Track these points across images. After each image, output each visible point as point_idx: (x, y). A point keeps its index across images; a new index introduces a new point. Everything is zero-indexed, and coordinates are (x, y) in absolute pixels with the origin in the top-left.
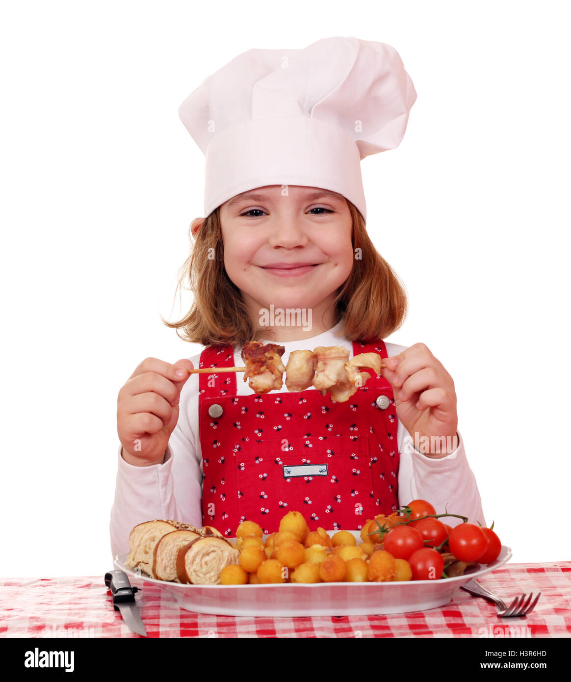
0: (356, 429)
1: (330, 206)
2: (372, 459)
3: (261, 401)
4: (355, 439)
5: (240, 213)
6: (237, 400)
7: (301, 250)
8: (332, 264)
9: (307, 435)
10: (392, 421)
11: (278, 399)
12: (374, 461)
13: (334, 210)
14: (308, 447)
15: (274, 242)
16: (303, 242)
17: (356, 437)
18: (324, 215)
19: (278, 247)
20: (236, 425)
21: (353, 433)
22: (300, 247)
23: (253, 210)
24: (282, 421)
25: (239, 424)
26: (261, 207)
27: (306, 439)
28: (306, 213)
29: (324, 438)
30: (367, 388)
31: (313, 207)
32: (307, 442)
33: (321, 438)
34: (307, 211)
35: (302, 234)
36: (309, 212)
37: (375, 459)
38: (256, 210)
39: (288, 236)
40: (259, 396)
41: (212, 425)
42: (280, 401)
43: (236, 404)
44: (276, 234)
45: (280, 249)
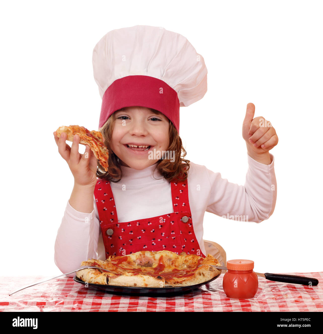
0: (174, 233)
1: (160, 117)
2: (183, 246)
3: (131, 226)
4: (174, 238)
5: (118, 117)
6: (119, 225)
8: (158, 147)
9: (153, 239)
10: (190, 226)
11: (138, 223)
12: (184, 247)
13: (162, 120)
14: (154, 245)
15: (131, 132)
16: (145, 134)
17: (175, 237)
18: (157, 122)
19: (133, 135)
21: (173, 235)
22: (143, 136)
23: (123, 117)
24: (141, 234)
25: (121, 237)
26: (128, 115)
27: (153, 241)
28: (148, 120)
29: (161, 240)
30: (178, 212)
31: (152, 117)
32: (153, 243)
33: (159, 240)
34: (148, 119)
35: (145, 130)
36: (150, 119)
37: (184, 246)
38: (125, 117)
39: (138, 131)
40: (129, 223)
41: (109, 237)
42: (139, 224)
43: (118, 227)
44: (133, 129)
45: (135, 136)
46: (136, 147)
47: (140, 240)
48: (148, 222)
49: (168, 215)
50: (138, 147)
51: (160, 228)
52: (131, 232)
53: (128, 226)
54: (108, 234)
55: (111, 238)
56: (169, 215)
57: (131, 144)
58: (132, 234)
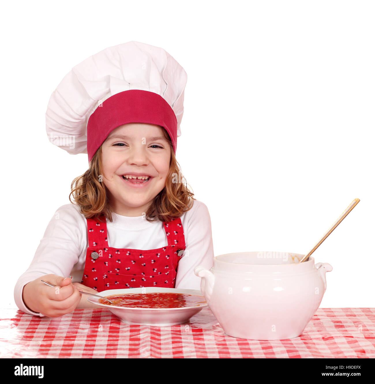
1: (162, 145)
3: (119, 253)
5: (113, 145)
6: (107, 249)
7: (145, 167)
8: (159, 178)
11: (128, 252)
13: (163, 147)
15: (131, 162)
16: (147, 163)
18: (158, 149)
19: (133, 164)
20: (105, 264)
22: (145, 165)
23: (119, 144)
24: (130, 265)
25: (107, 263)
26: (124, 142)
28: (148, 147)
29: (153, 277)
31: (152, 144)
33: (151, 277)
35: (147, 159)
36: (150, 147)
38: (121, 144)
39: (139, 159)
40: (118, 250)
41: (92, 260)
42: (129, 254)
43: (106, 251)
44: (132, 158)
45: (134, 165)
46: (135, 178)
47: (128, 271)
48: (140, 254)
49: (163, 249)
50: (137, 179)
51: (153, 263)
52: (119, 260)
53: (116, 253)
54: (92, 257)
55: (94, 262)
56: (165, 248)
57: (129, 174)
58: (120, 262)
